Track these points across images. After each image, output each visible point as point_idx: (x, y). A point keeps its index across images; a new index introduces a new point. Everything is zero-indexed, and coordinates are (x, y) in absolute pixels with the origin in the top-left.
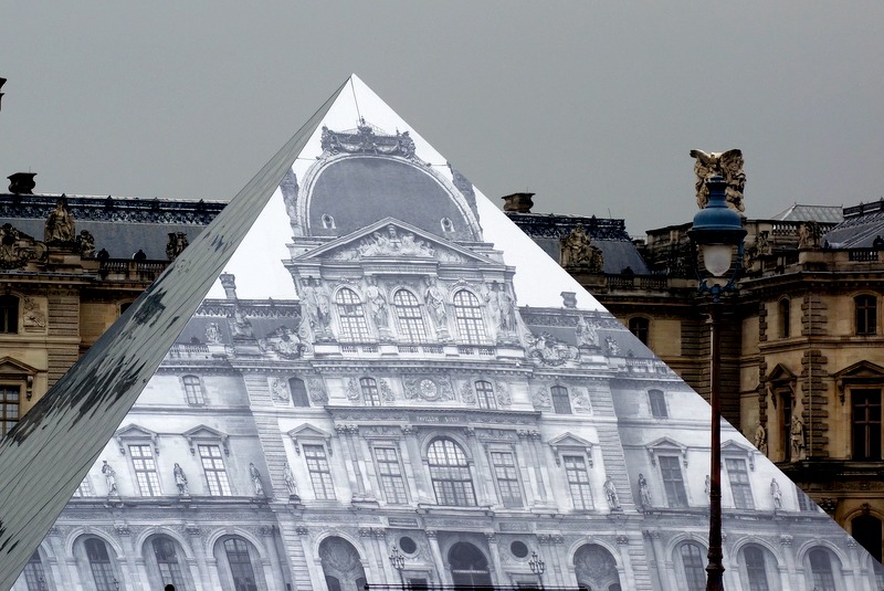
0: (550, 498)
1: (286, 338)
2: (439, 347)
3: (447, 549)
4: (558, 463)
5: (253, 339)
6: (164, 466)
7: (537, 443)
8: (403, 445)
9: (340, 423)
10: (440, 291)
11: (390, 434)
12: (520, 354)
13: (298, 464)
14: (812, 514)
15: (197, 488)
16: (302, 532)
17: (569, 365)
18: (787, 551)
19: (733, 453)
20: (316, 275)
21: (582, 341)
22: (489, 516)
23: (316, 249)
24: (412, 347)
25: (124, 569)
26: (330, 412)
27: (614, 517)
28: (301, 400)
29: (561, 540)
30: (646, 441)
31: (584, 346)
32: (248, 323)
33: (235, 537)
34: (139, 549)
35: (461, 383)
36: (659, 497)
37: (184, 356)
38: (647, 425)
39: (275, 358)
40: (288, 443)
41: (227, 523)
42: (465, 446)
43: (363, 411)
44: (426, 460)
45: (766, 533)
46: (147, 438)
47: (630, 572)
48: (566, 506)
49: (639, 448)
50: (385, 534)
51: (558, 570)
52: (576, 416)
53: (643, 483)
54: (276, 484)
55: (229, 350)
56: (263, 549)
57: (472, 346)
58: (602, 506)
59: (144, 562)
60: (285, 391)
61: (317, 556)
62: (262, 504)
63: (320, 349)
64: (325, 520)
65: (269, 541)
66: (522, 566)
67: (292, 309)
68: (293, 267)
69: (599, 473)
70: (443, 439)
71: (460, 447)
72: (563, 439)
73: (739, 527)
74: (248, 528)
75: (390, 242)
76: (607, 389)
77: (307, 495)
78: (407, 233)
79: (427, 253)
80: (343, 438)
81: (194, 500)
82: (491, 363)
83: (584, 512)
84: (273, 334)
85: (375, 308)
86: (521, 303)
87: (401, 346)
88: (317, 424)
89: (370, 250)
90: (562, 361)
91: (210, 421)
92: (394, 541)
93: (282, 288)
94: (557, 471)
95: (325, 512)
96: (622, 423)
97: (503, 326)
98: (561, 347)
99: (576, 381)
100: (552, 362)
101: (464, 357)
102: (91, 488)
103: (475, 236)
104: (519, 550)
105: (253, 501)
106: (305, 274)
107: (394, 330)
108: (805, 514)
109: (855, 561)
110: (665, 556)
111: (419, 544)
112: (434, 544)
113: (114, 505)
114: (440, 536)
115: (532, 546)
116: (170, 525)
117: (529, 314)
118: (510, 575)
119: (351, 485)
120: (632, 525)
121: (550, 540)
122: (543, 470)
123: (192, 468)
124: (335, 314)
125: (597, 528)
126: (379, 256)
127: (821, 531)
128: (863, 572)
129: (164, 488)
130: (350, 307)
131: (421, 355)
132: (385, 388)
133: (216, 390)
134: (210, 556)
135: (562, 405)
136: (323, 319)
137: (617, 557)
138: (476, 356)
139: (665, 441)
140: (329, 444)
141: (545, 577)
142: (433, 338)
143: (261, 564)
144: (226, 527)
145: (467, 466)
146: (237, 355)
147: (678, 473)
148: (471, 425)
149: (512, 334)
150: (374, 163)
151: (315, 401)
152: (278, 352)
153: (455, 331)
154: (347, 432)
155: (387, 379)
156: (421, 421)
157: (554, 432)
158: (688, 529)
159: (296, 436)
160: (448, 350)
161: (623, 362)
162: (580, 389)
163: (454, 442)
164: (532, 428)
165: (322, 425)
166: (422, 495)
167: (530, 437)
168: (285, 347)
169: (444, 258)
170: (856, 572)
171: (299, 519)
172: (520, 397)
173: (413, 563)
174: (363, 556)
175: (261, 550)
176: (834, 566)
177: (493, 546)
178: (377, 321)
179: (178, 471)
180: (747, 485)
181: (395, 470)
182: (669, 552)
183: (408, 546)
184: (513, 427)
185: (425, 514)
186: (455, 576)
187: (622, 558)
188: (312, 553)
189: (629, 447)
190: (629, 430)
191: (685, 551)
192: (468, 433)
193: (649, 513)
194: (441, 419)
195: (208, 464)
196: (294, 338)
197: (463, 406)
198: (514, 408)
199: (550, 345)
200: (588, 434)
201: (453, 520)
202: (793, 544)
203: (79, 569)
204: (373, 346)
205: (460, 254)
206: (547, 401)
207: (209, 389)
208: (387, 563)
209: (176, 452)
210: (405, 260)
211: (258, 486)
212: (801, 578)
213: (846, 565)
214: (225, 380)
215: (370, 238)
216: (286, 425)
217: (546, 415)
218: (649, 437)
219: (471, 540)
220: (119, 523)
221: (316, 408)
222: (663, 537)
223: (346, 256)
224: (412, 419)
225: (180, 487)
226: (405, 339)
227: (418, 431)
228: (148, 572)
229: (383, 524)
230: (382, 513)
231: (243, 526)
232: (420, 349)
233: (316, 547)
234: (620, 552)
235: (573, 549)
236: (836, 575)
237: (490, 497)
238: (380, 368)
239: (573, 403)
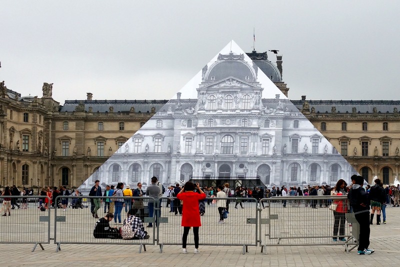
0: (255, 151)
1: (191, 109)
2: (235, 110)
3: (219, 166)
4: (261, 141)
5: (181, 110)
7: (256, 136)
8: (216, 137)
9: (199, 132)
10: (240, 95)
11: (213, 134)
12: (259, 111)
13: (183, 143)
14: (336, 154)
15: (151, 150)
16: (178, 162)
17: (272, 114)
18: (325, 165)
19: (316, 137)
20: (205, 92)
21: (278, 107)
22: (235, 156)
23: (207, 85)
24: (227, 110)
25: (122, 173)
26: (197, 129)
27: (274, 156)
28: (189, 125)
29: (255, 163)
30: (289, 135)
31: (279, 109)
32: (181, 105)
33: (157, 164)
34: (128, 167)
35: (238, 120)
36: (289, 150)
37: (160, 115)
38: (291, 130)
39: (186, 114)
40: (182, 138)
41: (156, 160)
42: (234, 137)
43: (207, 128)
44: (221, 141)
45: (320, 160)
46: (142, 137)
47: (274, 172)
48: (259, 153)
49: (287, 137)
50: (202, 162)
51: (252, 172)
52: (270, 128)
53: (285, 146)
54: (174, 148)
55: (173, 113)
56: (165, 167)
57: (245, 110)
58: (271, 153)
59: (129, 171)
60: (186, 123)
61: (180, 169)
62: (169, 155)
63: (199, 112)
64: (186, 158)
65: (167, 165)
66: (241, 171)
67: (195, 101)
68: (199, 90)
69: (272, 144)
70: (228, 135)
71: (233, 137)
72: (264, 135)
73: (311, 159)
74: (162, 161)
75: (229, 83)
76: (282, 120)
77: (182, 151)
78: (235, 80)
79: (239, 85)
80: (198, 136)
81: (149, 154)
82: (249, 114)
83: (265, 155)
84: (187, 108)
85: (219, 100)
86: (263, 98)
87: (223, 110)
88: (192, 132)
89: (222, 85)
90: (270, 113)
91: (161, 132)
92: (204, 164)
93: (194, 95)
94: (260, 143)
95: (186, 156)
96: (283, 130)
97: (256, 104)
98: (271, 109)
99: (272, 118)
100: (267, 114)
101: (241, 113)
102: (121, 151)
103: (255, 80)
104: (242, 166)
105: (166, 154)
106: (202, 92)
107: (223, 106)
108: (334, 154)
109: (346, 168)
110: (286, 167)
111: (211, 165)
112: (216, 165)
113: (125, 155)
114: (218, 162)
115: (246, 165)
116: (139, 161)
117: (264, 101)
118: (236, 173)
119: (197, 149)
120: (278, 159)
121: (252, 163)
122: (256, 143)
123: (151, 145)
124: (207, 103)
125: (267, 160)
126: (225, 86)
127: (337, 159)
128: (348, 171)
129: (142, 150)
130: (212, 100)
131: (229, 112)
132: (215, 122)
134: (149, 169)
135: (267, 125)
136: (203, 104)
137: (271, 168)
138: (245, 112)
139: (296, 135)
140: (194, 137)
141: (247, 174)
142: (234, 108)
143: (163, 171)
144: (156, 161)
145: (233, 143)
146: (175, 114)
147: (297, 144)
148: (238, 131)
149: (258, 106)
150: (231, 62)
151: (194, 126)
152: (187, 113)
153: (241, 106)
154: (200, 134)
155: (217, 120)
156: (223, 131)
157: (262, 133)
158: (295, 159)
159: (184, 136)
160: (237, 111)
161: (289, 113)
162: (273, 121)
163: (231, 136)
164: (255, 132)
165: (193, 132)
166: (217, 151)
167: (254, 134)
168: (189, 111)
169: (244, 86)
170: (345, 171)
171: (178, 158)
172: (255, 123)
173: (208, 170)
174: (194, 168)
175: (164, 167)
176: (339, 169)
177: (234, 165)
178: (218, 104)
179: (147, 146)
180: (318, 146)
181: (211, 144)
182: (288, 166)
183: (208, 165)
184: (250, 132)
185: (217, 156)
186: (220, 174)
187: (273, 168)
188: (179, 167)
189: (284, 136)
190: (285, 132)
191: (293, 166)
192: (236, 133)
193: (285, 154)
194: (229, 130)
195: (157, 144)
196: (193, 109)
197: (237, 126)
198: (252, 126)
199: (268, 109)
200: (273, 133)
201: (225, 158)
202: (327, 163)
203: (109, 174)
204: (215, 111)
205: (249, 85)
206: (263, 124)
207: (164, 123)
208: (200, 170)
209: (149, 141)
210: (232, 87)
211: (169, 149)
212: (327, 173)
213: (343, 169)
214: (169, 121)
215: (224, 82)
216: (183, 132)
217: (261, 128)
218: (291, 133)
219: (227, 164)
220: (125, 160)
221: (193, 127)
222: (287, 162)
223: (215, 87)
224: (220, 130)
225: (146, 150)
226: (225, 108)
227: (221, 133)
228: (129, 174)
229: (203, 159)
230: (203, 156)
232: (229, 111)
233: (181, 166)
234: (272, 166)
235: (258, 166)
236: (339, 172)
237: (237, 152)
238: (215, 117)
239: (270, 125)
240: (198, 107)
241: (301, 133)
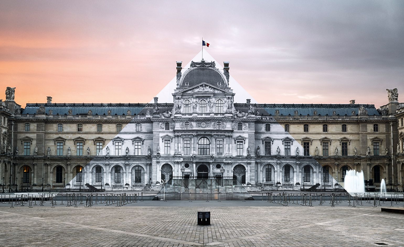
0: (231, 152)
1: (168, 113)
2: (209, 114)
3: (198, 167)
4: (235, 143)
5: (159, 113)
6: (124, 148)
7: (231, 138)
8: (192, 139)
9: (177, 134)
10: (213, 100)
11: (190, 136)
12: (231, 115)
13: (162, 145)
14: (307, 156)
16: (158, 162)
17: (245, 118)
18: (298, 167)
19: (287, 140)
20: (180, 97)
21: (249, 111)
22: (212, 157)
23: (182, 90)
24: (202, 114)
25: (105, 174)
26: (174, 131)
27: (248, 157)
28: (167, 128)
29: (231, 163)
30: (262, 138)
31: (250, 113)
32: (158, 109)
33: (138, 166)
34: (110, 169)
35: (213, 123)
36: (262, 152)
37: (139, 118)
38: (263, 133)
39: (163, 118)
40: (161, 139)
41: (137, 162)
42: (210, 139)
43: (184, 131)
44: (198, 143)
45: (292, 162)
46: (121, 140)
47: (249, 172)
48: (234, 155)
49: (260, 139)
50: (181, 163)
51: (228, 172)
52: (243, 131)
53: (259, 148)
54: (154, 150)
55: (151, 116)
57: (218, 114)
58: (245, 154)
59: (111, 173)
60: (164, 126)
61: (160, 169)
63: (176, 115)
64: (165, 159)
65: (148, 167)
66: (218, 171)
67: (171, 105)
68: (174, 95)
69: (246, 146)
70: (204, 138)
71: (208, 139)
72: (238, 137)
73: (284, 160)
74: (143, 164)
75: (202, 88)
76: (254, 123)
77: (162, 153)
78: (208, 86)
79: (212, 91)
80: (176, 138)
82: (223, 118)
83: (240, 156)
84: (165, 112)
85: (194, 105)
86: (235, 102)
87: (198, 114)
88: (170, 134)
89: (196, 90)
90: (243, 117)
91: (140, 136)
92: (183, 165)
93: (170, 100)
94: (234, 145)
95: (166, 157)
96: (256, 133)
97: (228, 108)
98: (243, 113)
99: (245, 122)
100: (240, 117)
101: (215, 116)
103: (226, 86)
104: (218, 166)
105: (146, 156)
106: (177, 97)
107: (198, 110)
108: (306, 156)
109: (317, 169)
110: (260, 168)
111: (190, 165)
112: (194, 165)
114: (197, 163)
115: (222, 165)
116: (121, 163)
117: (236, 105)
118: (214, 173)
119: (175, 150)
120: (252, 159)
121: (228, 164)
122: (231, 145)
123: (132, 148)
124: (182, 107)
125: (242, 160)
126: (198, 92)
127: (309, 161)
128: (319, 172)
129: (122, 153)
130: (187, 105)
131: (204, 116)
132: (191, 125)
133: (145, 127)
134: (130, 171)
135: (240, 128)
136: (179, 108)
137: (246, 168)
138: (219, 116)
139: (268, 137)
140: (172, 139)
141: (224, 174)
142: (208, 112)
143: (144, 173)
144: (137, 164)
145: (209, 144)
146: (153, 117)
147: (270, 146)
148: (213, 134)
149: (230, 110)
150: (203, 69)
151: (171, 128)
152: (164, 116)
153: (214, 110)
154: (178, 136)
155: (192, 123)
156: (199, 133)
157: (236, 135)
158: (269, 161)
159: (163, 138)
160: (211, 115)
161: (260, 117)
162: (246, 124)
163: (207, 138)
164: (230, 134)
165: (172, 135)
166: (194, 152)
167: (229, 137)
168: (167, 115)
169: (216, 92)
170: (317, 172)
171: (158, 159)
172: (228, 126)
173: (187, 170)
174: (173, 169)
175: (145, 169)
176: (311, 170)
177: (211, 166)
178: (193, 108)
179: (127, 149)
180: (290, 149)
181: (188, 146)
182: (262, 167)
183: (187, 166)
184: (225, 134)
185: (194, 157)
186: (198, 174)
187: (248, 168)
188: (159, 167)
189: (257, 139)
190: (258, 135)
191: (267, 167)
192: (211, 136)
193: (258, 156)
194: (205, 132)
195: (136, 147)
196: (170, 113)
197: (212, 129)
198: (226, 129)
199: (240, 113)
200: (246, 135)
201: (202, 159)
202: (300, 165)
203: (92, 175)
204: (191, 114)
205: (221, 91)
206: (236, 127)
207: (143, 127)
208: (180, 170)
209: (128, 144)
210: (206, 93)
211: (149, 152)
212: (300, 174)
213: (315, 170)
214: (148, 124)
215: (198, 87)
216: (162, 135)
217: (235, 131)
218: (263, 136)
219: (205, 164)
220: (107, 162)
221: (171, 130)
222: (261, 163)
223: (189, 92)
224: (197, 132)
225: (127, 153)
226: (200, 112)
227: (197, 136)
228: (111, 175)
229: (182, 160)
230: (182, 157)
231: (141, 163)
232: (204, 115)
233: (161, 166)
234: (247, 167)
235: (234, 166)
236: (311, 173)
237: (213, 153)
238: (191, 120)
239: (243, 127)
240: (174, 111)
241: (273, 136)
